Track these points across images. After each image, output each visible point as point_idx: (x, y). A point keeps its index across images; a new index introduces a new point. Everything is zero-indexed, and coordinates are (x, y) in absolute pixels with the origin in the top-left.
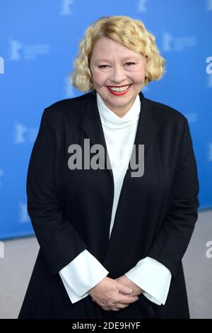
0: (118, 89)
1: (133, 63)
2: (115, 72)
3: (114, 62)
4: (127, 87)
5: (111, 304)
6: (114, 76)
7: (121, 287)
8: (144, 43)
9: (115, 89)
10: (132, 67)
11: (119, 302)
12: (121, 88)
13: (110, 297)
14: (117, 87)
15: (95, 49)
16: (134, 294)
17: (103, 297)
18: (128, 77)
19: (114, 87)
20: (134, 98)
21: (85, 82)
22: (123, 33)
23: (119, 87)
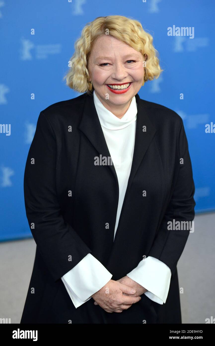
0: (119, 87)
1: (134, 61)
2: (116, 69)
3: (116, 60)
4: (128, 85)
5: (115, 306)
6: (115, 74)
7: (125, 288)
8: (143, 41)
9: (116, 87)
10: (133, 64)
11: (123, 304)
12: (122, 86)
13: (114, 299)
14: (118, 85)
15: (95, 47)
16: (138, 294)
17: (107, 300)
18: (130, 75)
19: (115, 85)
20: (131, 100)
21: (82, 82)
22: (124, 31)
23: (120, 85)
